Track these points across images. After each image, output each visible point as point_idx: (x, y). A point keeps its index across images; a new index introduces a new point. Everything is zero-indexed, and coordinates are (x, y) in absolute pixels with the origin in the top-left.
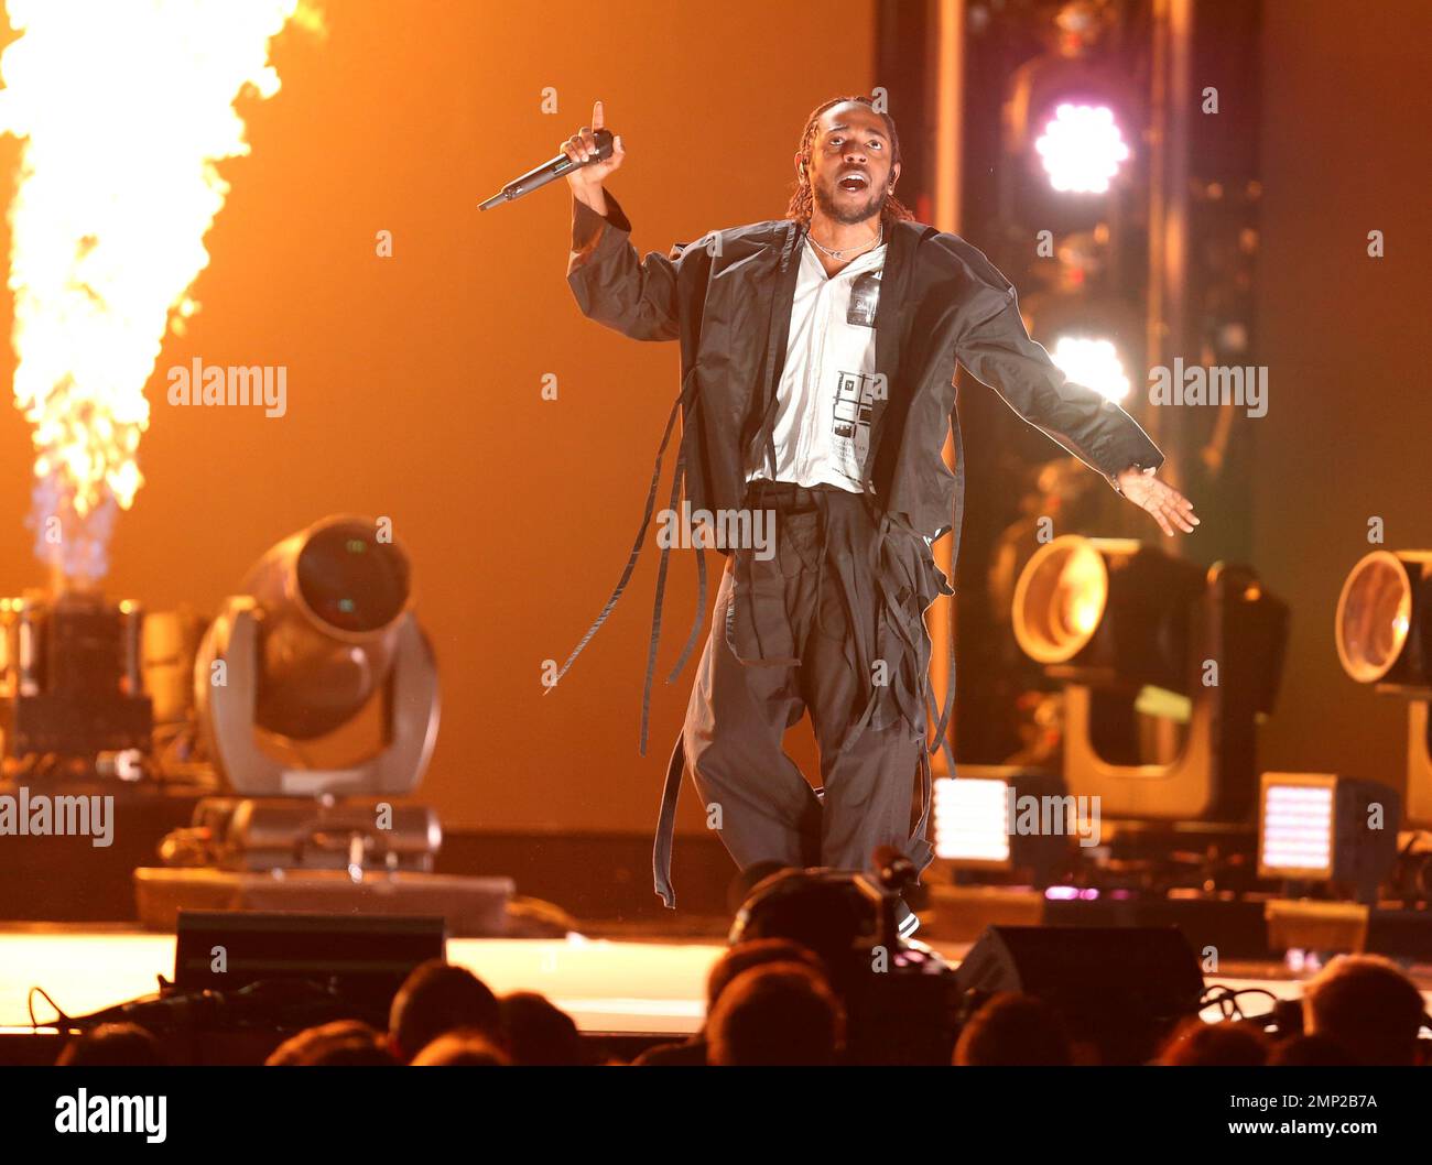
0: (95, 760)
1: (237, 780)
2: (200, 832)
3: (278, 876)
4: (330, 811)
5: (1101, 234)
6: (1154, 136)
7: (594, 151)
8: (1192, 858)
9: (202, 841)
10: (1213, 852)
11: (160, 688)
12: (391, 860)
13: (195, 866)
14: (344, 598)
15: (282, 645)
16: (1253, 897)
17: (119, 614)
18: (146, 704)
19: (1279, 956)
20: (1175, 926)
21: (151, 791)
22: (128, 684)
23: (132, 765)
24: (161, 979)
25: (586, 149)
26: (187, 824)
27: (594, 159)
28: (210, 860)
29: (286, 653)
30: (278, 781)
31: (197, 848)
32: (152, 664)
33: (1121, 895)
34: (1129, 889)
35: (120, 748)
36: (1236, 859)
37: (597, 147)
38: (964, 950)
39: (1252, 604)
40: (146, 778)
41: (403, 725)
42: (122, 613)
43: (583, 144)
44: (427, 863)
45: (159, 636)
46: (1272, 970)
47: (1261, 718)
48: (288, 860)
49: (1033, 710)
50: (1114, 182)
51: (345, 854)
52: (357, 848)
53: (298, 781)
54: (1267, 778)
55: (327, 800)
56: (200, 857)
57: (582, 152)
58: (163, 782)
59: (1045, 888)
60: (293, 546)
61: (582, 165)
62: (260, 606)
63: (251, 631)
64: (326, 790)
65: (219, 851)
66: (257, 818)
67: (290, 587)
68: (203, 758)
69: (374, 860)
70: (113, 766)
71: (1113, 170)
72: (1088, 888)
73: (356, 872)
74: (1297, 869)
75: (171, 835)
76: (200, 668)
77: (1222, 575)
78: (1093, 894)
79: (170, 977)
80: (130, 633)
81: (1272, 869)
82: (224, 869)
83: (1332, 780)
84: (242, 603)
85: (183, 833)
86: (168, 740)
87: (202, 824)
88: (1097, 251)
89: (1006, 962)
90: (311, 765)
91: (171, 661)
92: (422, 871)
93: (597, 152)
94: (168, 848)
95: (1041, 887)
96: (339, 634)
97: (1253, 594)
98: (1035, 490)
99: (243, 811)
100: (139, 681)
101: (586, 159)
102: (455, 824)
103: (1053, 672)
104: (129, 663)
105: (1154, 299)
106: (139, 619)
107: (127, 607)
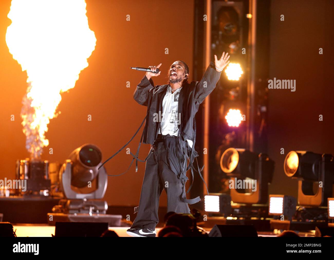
0: (40, 192)
1: (68, 196)
2: (60, 206)
3: (75, 215)
4: (86, 202)
5: (238, 88)
6: (248, 69)
7: (155, 71)
8: (256, 211)
9: (60, 208)
10: (260, 210)
11: (52, 178)
12: (98, 211)
13: (59, 213)
14: (88, 160)
15: (76, 169)
16: (267, 219)
17: (44, 163)
18: (49, 181)
19: (272, 231)
20: (252, 225)
21: (50, 198)
22: (46, 177)
23: (47, 193)
24: (52, 235)
25: (154, 70)
26: (58, 205)
27: (155, 72)
28: (62, 212)
29: (77, 171)
30: (75, 196)
31: (59, 209)
32: (51, 173)
33: (241, 219)
34: (243, 217)
35: (44, 190)
36: (264, 212)
37: (156, 70)
38: (211, 229)
39: (268, 161)
40: (49, 195)
41: (100, 185)
42: (45, 163)
43: (155, 69)
44: (105, 212)
45: (52, 167)
46: (271, 233)
47: (269, 184)
48: (77, 211)
49: (224, 182)
50: (240, 78)
51: (89, 210)
52: (91, 209)
53: (79, 196)
54: (270, 195)
55: (85, 200)
56: (60, 211)
57: (153, 70)
58: (53, 196)
59: (227, 217)
60: (79, 149)
61: (152, 72)
62: (72, 161)
63: (70, 166)
64: (85, 198)
65: (64, 210)
66: (71, 203)
67: (78, 158)
68: (60, 191)
69: (94, 211)
70: (43, 193)
71: (240, 76)
72: (235, 217)
73: (91, 214)
74: (276, 214)
75: (54, 207)
76: (60, 174)
77: (261, 156)
78: (236, 218)
79: (54, 235)
80: (46, 167)
81: (271, 214)
82: (65, 213)
83: (283, 196)
84: (68, 161)
85: (57, 206)
86: (54, 188)
87: (61, 204)
88: (237, 92)
89: (219, 231)
90: (82, 193)
91: (54, 172)
92: (104, 214)
93: (156, 71)
94: (54, 209)
95: (226, 217)
96: (87, 167)
97: (268, 159)
98: (225, 139)
99: (69, 202)
100: (48, 176)
101: (153, 71)
102: (110, 204)
103: (228, 175)
104: (46, 173)
105: (248, 100)
106: (48, 164)
107: (46, 162)
